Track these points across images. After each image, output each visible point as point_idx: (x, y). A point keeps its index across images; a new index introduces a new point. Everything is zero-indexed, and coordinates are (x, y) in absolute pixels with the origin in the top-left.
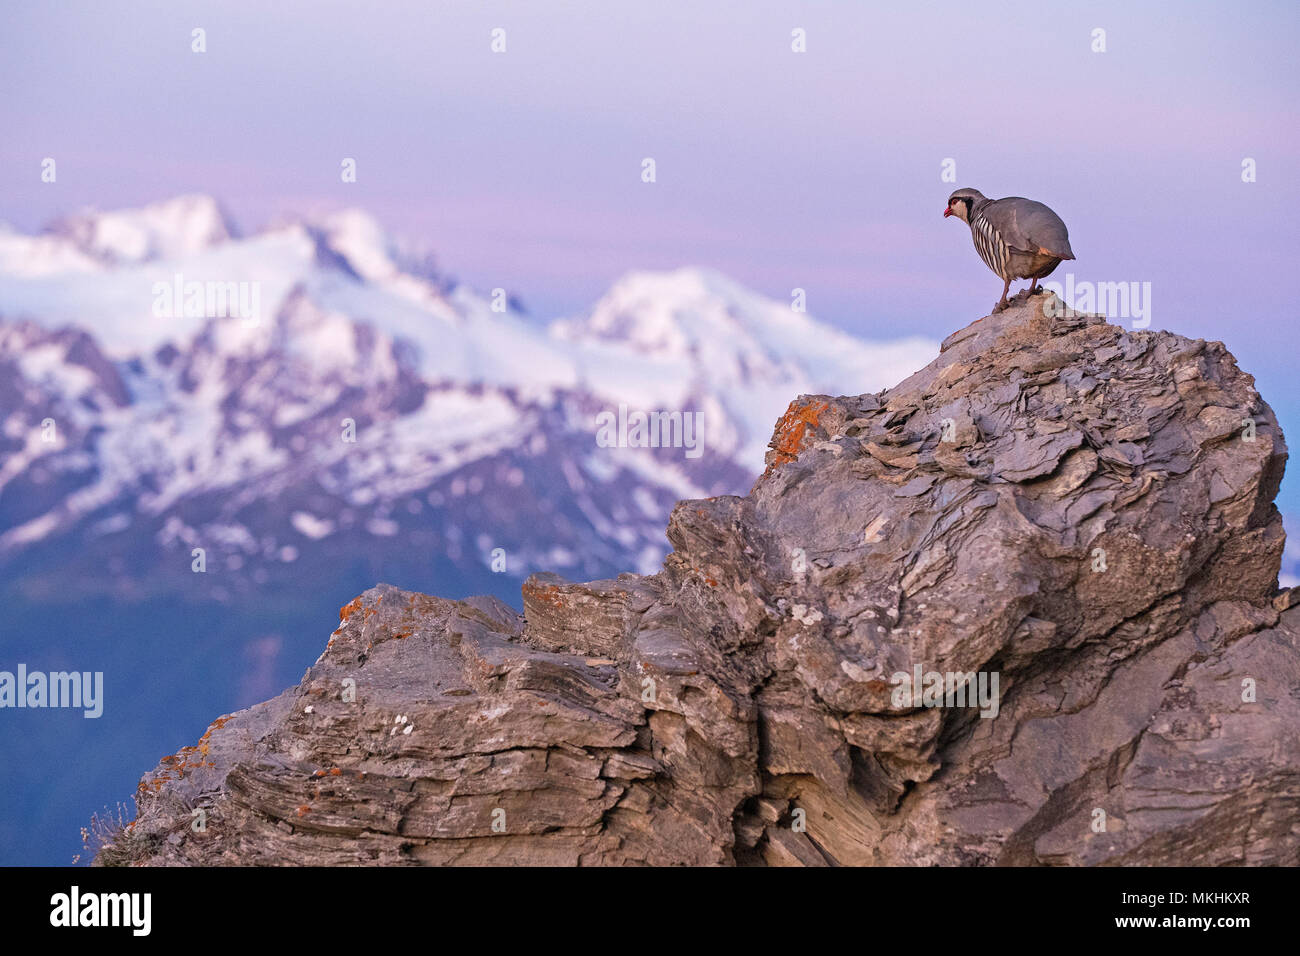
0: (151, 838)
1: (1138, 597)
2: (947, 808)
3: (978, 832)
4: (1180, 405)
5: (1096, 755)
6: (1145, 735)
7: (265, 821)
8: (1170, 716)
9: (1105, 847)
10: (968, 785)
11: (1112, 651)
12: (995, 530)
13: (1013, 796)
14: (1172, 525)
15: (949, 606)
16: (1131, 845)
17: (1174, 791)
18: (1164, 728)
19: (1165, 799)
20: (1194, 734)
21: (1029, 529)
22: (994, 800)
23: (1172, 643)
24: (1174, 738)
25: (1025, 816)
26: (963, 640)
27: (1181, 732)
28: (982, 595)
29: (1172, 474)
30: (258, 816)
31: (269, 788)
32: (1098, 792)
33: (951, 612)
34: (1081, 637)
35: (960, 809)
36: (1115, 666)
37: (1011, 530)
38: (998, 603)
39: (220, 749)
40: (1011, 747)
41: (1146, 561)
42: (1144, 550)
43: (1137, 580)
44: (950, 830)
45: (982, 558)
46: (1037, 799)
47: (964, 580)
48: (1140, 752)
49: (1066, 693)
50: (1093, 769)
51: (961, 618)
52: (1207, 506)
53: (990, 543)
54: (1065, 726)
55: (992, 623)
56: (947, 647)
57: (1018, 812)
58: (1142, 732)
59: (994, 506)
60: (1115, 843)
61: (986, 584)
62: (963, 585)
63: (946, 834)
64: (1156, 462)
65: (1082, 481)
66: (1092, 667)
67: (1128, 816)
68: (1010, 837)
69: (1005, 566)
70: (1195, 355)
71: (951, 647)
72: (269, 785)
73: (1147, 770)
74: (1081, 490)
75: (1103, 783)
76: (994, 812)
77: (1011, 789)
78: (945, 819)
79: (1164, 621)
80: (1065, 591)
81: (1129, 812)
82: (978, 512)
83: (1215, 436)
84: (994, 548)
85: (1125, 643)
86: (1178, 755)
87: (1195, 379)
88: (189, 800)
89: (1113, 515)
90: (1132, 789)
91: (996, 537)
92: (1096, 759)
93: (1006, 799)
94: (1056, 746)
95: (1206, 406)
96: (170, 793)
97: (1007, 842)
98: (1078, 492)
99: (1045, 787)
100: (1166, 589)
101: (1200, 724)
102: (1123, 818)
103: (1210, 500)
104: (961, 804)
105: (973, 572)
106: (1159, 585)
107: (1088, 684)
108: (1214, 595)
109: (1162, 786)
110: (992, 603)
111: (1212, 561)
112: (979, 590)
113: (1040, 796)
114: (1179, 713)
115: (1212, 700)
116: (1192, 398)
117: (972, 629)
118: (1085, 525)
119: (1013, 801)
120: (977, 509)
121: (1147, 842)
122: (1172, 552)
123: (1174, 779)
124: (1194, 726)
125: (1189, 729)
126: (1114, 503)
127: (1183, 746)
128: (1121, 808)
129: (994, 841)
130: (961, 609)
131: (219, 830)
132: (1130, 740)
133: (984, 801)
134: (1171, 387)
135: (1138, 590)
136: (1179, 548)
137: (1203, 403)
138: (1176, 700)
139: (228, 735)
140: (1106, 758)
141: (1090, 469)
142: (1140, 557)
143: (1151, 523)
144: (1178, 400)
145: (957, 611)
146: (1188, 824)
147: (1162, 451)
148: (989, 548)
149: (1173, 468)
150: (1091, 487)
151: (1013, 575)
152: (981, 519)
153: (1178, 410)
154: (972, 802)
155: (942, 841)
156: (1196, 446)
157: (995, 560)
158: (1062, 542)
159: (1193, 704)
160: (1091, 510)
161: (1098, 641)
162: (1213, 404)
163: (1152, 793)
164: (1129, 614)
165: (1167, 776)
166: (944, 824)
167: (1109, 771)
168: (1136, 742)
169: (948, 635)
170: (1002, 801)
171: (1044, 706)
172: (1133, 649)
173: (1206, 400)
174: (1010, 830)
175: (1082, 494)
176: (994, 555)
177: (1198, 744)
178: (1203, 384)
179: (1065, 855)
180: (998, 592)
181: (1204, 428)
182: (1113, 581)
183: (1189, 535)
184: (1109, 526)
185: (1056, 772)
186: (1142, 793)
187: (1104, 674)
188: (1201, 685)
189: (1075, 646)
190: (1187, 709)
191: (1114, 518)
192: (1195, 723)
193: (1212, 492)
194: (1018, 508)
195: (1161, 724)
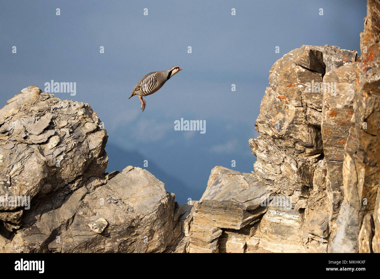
1: (72, 177)
2: (24, 236)
3: (33, 242)
4: (79, 122)
5: (63, 221)
6: (76, 215)
8: (82, 210)
9: (68, 246)
10: (29, 230)
11: (65, 191)
12: (34, 159)
13: (42, 232)
14: (80, 157)
15: (24, 181)
16: (76, 245)
17: (85, 230)
18: (81, 213)
19: (83, 233)
20: (89, 215)
21: (44, 159)
22: (37, 234)
23: (80, 189)
24: (84, 216)
25: (46, 238)
26: (29, 190)
27: (86, 214)
28: (33, 178)
29: (79, 142)
32: (64, 231)
33: (25, 182)
34: (57, 188)
35: (28, 236)
36: (66, 196)
37: (39, 159)
38: (38, 180)
40: (40, 219)
41: (74, 167)
42: (73, 164)
43: (72, 172)
44: (26, 242)
45: (32, 167)
46: (48, 233)
47: (27, 173)
48: (75, 220)
49: (53, 204)
50: (62, 225)
51: (28, 184)
52: (89, 151)
53: (33, 163)
54: (54, 213)
55: (36, 185)
56: (25, 192)
57: (44, 237)
58: (75, 214)
59: (33, 152)
60: (71, 245)
61: (34, 174)
62: (27, 175)
63: (25, 243)
64: (75, 139)
65: (56, 144)
66: (59, 196)
67: (74, 237)
68: (42, 243)
69: (38, 169)
70: (82, 108)
71: (26, 192)
73: (78, 225)
74: (56, 147)
75: (65, 228)
76: (37, 237)
77: (41, 230)
78: (24, 239)
79: (78, 183)
80: (53, 176)
81: (74, 236)
82: (29, 154)
83: (89, 131)
84: (35, 164)
85: (68, 190)
86: (86, 221)
87: (83, 115)
89: (65, 154)
90: (75, 230)
91: (35, 161)
92: (63, 222)
93: (40, 233)
94: (52, 218)
95: (86, 122)
97: (41, 245)
98: (55, 148)
99: (50, 230)
100: (79, 174)
101: (90, 212)
102: (72, 238)
103: (89, 149)
104: (28, 235)
105: (30, 171)
106: (77, 173)
107: (59, 201)
108: (90, 175)
109: (82, 229)
110: (36, 180)
111: (90, 166)
112: (32, 176)
113: (49, 232)
114: (85, 209)
115: (93, 205)
116: (82, 120)
117: (31, 187)
118: (58, 157)
119: (42, 234)
120: (29, 153)
121: (80, 244)
122: (80, 164)
123: (85, 227)
124: (89, 213)
125: (88, 213)
126: (65, 151)
127: (87, 218)
128: (71, 235)
129: (38, 245)
130: (27, 181)
132: (72, 216)
133: (34, 234)
134: (77, 117)
135: (72, 175)
136: (82, 163)
137: (85, 122)
138: (83, 205)
140: (66, 222)
141: (58, 141)
142: (72, 166)
143: (75, 156)
144: (79, 121)
145: (26, 182)
146: (90, 239)
147: (76, 136)
148: (33, 164)
149: (79, 140)
150: (59, 146)
151: (41, 172)
152: (30, 156)
153: (79, 124)
154: (31, 234)
155: (24, 245)
156: (84, 134)
157: (35, 168)
158: (53, 162)
159: (88, 206)
160: (59, 153)
161: (61, 189)
162: (88, 122)
163: (80, 231)
164: (69, 181)
165: (83, 226)
166: (24, 240)
167: (66, 225)
168: (73, 217)
169: (24, 189)
170: (39, 234)
171: (48, 207)
172: (70, 191)
173: (86, 121)
174: (42, 242)
175: (56, 148)
176: (35, 166)
177: (90, 217)
178: (85, 116)
179: (56, 248)
180: (37, 177)
181: (86, 129)
182: (65, 172)
183: (84, 159)
184: (64, 157)
185: (52, 225)
186: (77, 231)
187: (63, 198)
188: (89, 201)
189: (55, 191)
190: (87, 208)
191: (66, 155)
192: (89, 212)
193: (89, 147)
194: (40, 153)
195: (80, 212)
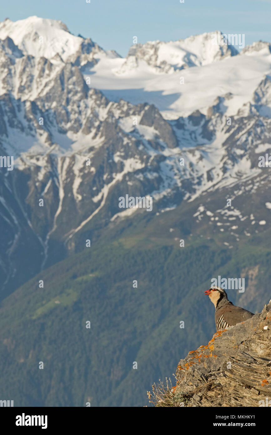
0: (184, 397)
7: (244, 388)
30: (240, 385)
31: (245, 370)
39: (220, 347)
72: (245, 368)
88: (204, 375)
96: (194, 371)
131: (219, 392)
139: (224, 340)
